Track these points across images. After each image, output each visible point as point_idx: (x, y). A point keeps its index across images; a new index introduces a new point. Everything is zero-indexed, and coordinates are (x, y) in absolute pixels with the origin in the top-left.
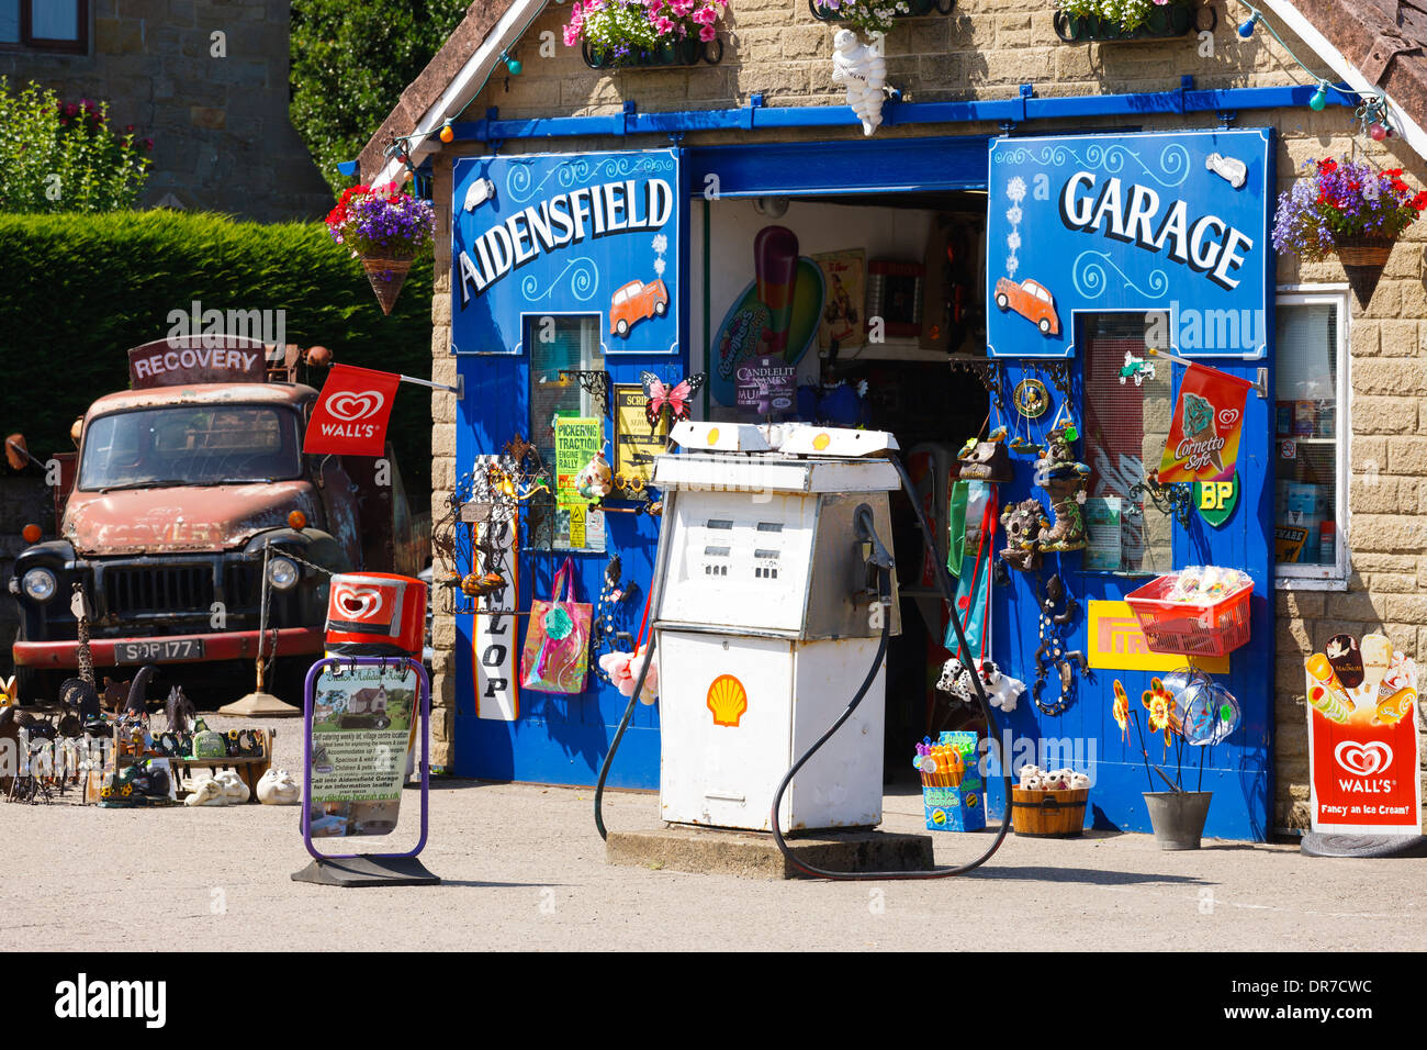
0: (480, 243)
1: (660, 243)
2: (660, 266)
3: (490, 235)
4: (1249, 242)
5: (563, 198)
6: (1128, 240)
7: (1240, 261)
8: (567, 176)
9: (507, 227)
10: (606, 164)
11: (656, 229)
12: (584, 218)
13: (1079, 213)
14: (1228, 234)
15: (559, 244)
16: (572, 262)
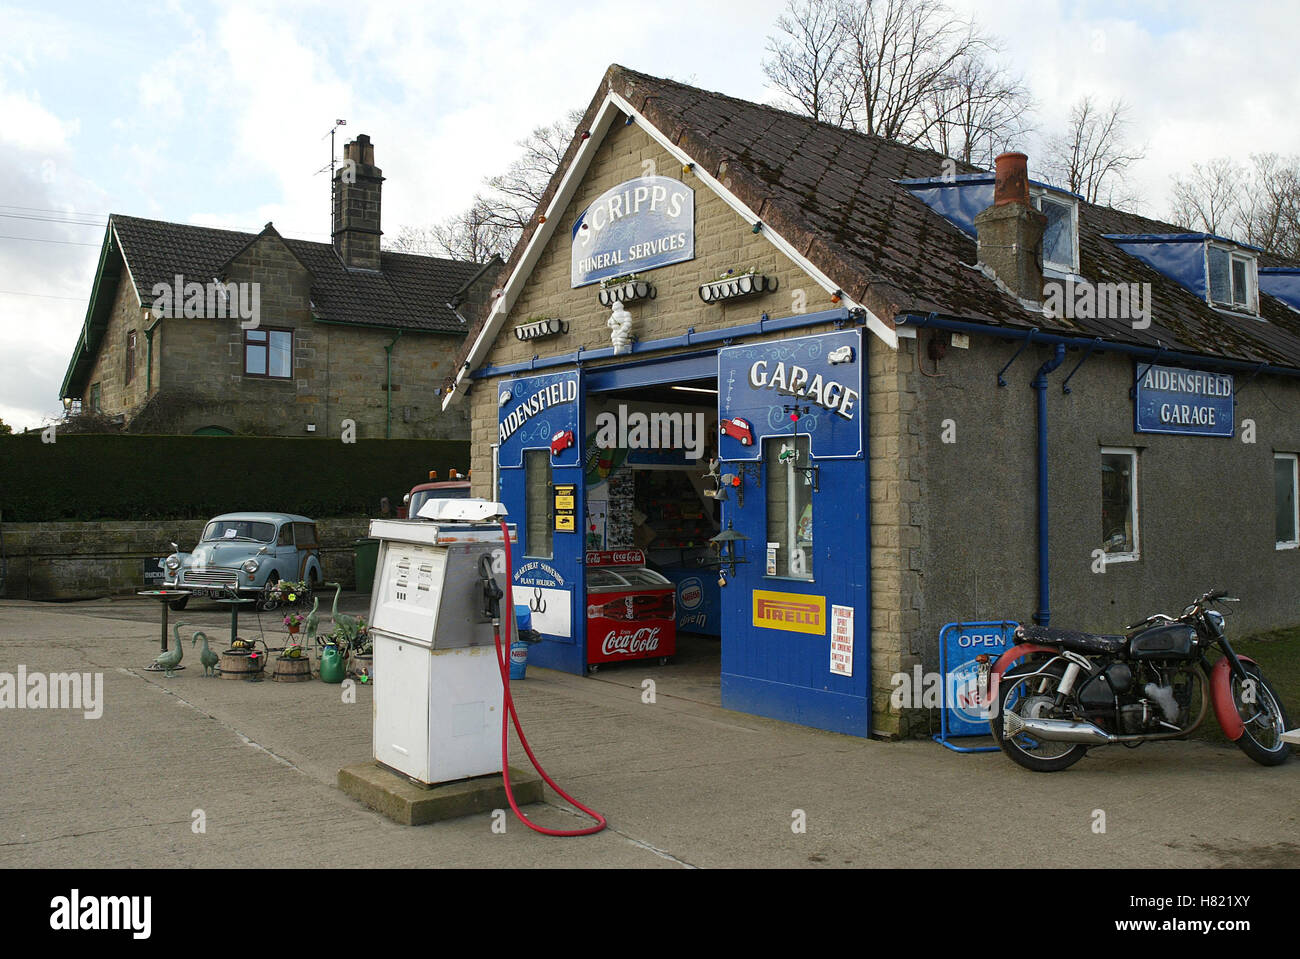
5: (535, 395)
9: (515, 412)
11: (570, 402)
12: (543, 402)
13: (759, 380)
14: (844, 390)
15: (534, 415)
16: (540, 424)
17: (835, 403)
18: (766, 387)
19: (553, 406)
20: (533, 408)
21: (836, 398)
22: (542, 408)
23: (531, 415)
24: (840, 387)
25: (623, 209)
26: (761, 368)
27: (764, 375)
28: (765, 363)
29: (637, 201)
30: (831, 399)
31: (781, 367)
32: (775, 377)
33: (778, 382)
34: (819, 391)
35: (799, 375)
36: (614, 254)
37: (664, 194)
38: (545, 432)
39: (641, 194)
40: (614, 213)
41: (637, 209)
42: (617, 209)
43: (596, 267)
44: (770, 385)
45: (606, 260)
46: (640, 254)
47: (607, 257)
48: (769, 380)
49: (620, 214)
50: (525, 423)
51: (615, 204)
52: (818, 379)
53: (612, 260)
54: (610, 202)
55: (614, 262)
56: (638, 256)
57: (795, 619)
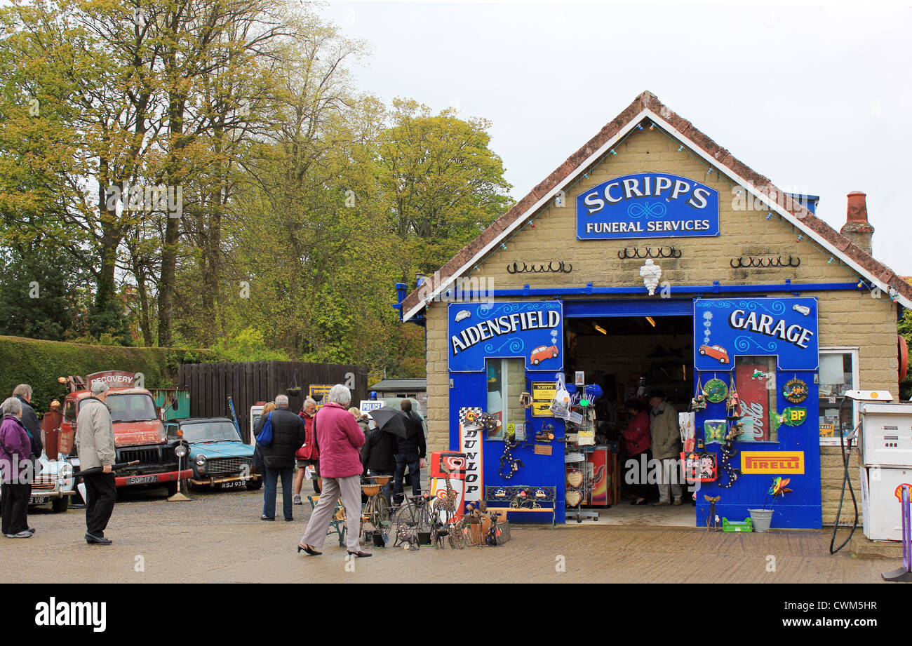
0: (463, 333)
1: (554, 333)
2: (554, 341)
3: (468, 330)
4: (812, 334)
5: (506, 317)
6: (759, 332)
7: (808, 339)
8: (508, 309)
9: (477, 327)
10: (527, 306)
11: (552, 328)
12: (516, 324)
13: (738, 323)
14: (802, 330)
15: (504, 333)
16: (510, 339)
17: (795, 339)
18: (741, 328)
19: (528, 329)
20: (502, 327)
21: (797, 335)
22: (514, 329)
23: (499, 333)
24: (800, 328)
26: (739, 315)
27: (741, 320)
28: (743, 312)
29: (659, 187)
30: (792, 337)
31: (753, 315)
32: (749, 321)
33: (751, 325)
34: (782, 330)
35: (767, 320)
36: (631, 224)
37: (688, 188)
38: (516, 346)
39: (664, 183)
40: (632, 191)
41: (658, 193)
42: (635, 189)
43: (610, 231)
44: (745, 327)
45: (623, 227)
46: (660, 228)
47: (623, 225)
48: (744, 323)
49: (639, 194)
50: (491, 337)
51: (632, 184)
52: (782, 322)
53: (630, 228)
54: (626, 182)
55: (631, 229)
56: (657, 229)
57: (779, 466)
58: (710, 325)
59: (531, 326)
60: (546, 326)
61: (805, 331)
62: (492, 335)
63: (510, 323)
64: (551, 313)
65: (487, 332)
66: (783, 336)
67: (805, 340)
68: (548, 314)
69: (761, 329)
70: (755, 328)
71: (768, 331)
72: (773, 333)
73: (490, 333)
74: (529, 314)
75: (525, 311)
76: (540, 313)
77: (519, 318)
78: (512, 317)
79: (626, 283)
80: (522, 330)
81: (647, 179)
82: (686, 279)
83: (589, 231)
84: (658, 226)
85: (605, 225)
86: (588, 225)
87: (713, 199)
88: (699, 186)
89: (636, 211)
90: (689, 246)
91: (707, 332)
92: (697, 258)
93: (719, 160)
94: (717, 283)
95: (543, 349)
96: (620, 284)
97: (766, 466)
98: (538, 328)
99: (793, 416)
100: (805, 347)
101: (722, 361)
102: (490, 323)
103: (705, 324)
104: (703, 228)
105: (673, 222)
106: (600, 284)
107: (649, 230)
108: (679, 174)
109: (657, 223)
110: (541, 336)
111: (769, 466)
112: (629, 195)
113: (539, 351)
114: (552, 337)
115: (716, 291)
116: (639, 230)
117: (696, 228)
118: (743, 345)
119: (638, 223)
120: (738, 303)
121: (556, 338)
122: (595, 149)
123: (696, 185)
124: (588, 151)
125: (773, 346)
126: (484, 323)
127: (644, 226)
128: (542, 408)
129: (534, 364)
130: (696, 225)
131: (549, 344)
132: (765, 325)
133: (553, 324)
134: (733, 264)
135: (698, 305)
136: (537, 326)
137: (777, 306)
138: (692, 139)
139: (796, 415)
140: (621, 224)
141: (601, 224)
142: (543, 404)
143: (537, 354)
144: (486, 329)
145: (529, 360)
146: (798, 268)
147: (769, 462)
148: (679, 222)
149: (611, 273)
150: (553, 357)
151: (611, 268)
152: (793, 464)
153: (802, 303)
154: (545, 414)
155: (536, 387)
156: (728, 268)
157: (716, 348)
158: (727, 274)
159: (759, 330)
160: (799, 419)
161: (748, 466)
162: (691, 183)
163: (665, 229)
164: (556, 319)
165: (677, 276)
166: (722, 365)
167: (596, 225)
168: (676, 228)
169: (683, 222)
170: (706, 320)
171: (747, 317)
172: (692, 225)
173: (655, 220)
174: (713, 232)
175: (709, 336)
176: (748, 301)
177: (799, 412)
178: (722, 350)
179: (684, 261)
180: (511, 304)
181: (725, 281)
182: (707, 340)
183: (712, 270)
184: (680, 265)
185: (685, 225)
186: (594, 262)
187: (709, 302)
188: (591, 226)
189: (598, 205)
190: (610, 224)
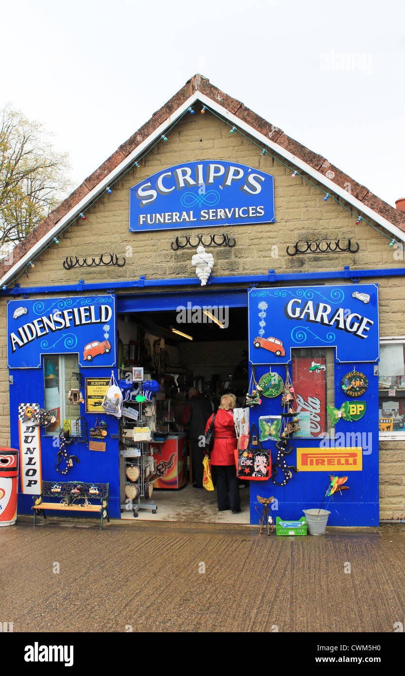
0: (21, 330)
1: (107, 328)
2: (106, 336)
3: (25, 327)
4: (372, 323)
5: (60, 313)
6: (317, 323)
7: (368, 329)
8: (62, 305)
9: (33, 324)
10: (80, 301)
11: (104, 323)
12: (70, 320)
13: (294, 313)
14: (362, 319)
15: (58, 329)
16: (65, 335)
17: (355, 329)
18: (298, 318)
19: (81, 324)
20: (57, 323)
21: (356, 325)
22: (68, 325)
23: (54, 329)
24: (360, 317)
25: (194, 176)
26: (296, 305)
27: (298, 310)
28: (300, 301)
29: (212, 175)
30: (351, 327)
31: (310, 304)
32: (306, 310)
33: (308, 314)
34: (341, 319)
35: (325, 309)
36: (184, 213)
37: (242, 173)
38: (70, 342)
39: (217, 170)
40: (185, 180)
41: (211, 180)
42: (188, 177)
43: (162, 221)
44: (302, 317)
45: (176, 217)
46: (213, 216)
47: (176, 215)
48: (301, 313)
49: (192, 182)
50: (47, 334)
51: (184, 173)
52: (341, 311)
53: (183, 217)
54: (179, 171)
55: (184, 219)
56: (211, 218)
57: (336, 463)
58: (265, 316)
59: (84, 322)
60: (99, 321)
61: (365, 320)
62: (48, 331)
63: (64, 319)
64: (103, 307)
65: (43, 328)
66: (341, 326)
67: (365, 330)
68: (100, 308)
69: (318, 319)
70: (312, 318)
71: (326, 321)
72: (332, 323)
73: (45, 329)
74: (82, 309)
75: (78, 306)
76: (92, 308)
77: (72, 313)
78: (66, 312)
79: (180, 275)
80: (75, 326)
81: (200, 167)
82: (241, 269)
83: (141, 223)
84: (211, 214)
85: (158, 215)
86: (141, 216)
87: (268, 184)
88: (253, 172)
89: (189, 200)
90: (243, 235)
91: (262, 324)
92: (252, 247)
93: (272, 139)
94: (273, 272)
95: (95, 344)
96: (173, 276)
97: (323, 463)
98: (91, 323)
99: (351, 410)
100: (365, 337)
101: (278, 353)
102: (45, 319)
103: (260, 315)
104: (258, 215)
105: (227, 210)
106: (153, 277)
107: (202, 219)
108: (233, 161)
109: (211, 211)
110: (93, 331)
111: (326, 463)
112: (182, 184)
113: (92, 347)
114: (105, 332)
115: (273, 281)
116: (192, 219)
117: (251, 215)
118: (300, 336)
119: (191, 212)
120: (294, 291)
121: (108, 333)
122: (145, 136)
123: (250, 170)
124: (139, 138)
125: (331, 337)
126: (40, 319)
127: (197, 215)
128: (96, 404)
129: (87, 360)
130: (251, 212)
131: (102, 339)
132: (323, 315)
133: (106, 319)
134: (289, 252)
135: (253, 295)
136: (89, 322)
137: (335, 294)
138: (244, 119)
139: (355, 409)
140: (174, 214)
141: (154, 215)
142: (97, 400)
143: (90, 350)
144: (42, 325)
145: (82, 356)
146: (357, 254)
147: (326, 459)
148: (233, 209)
149: (165, 265)
150: (105, 353)
151: (163, 259)
152: (351, 460)
153: (362, 290)
154: (98, 410)
155: (89, 384)
156: (284, 256)
157: (271, 340)
158: (283, 263)
159: (316, 320)
160: (358, 413)
161: (304, 463)
162: (245, 169)
163: (219, 217)
164: (109, 313)
165: (232, 266)
166: (277, 358)
167: (149, 216)
168: (230, 216)
169: (237, 209)
170: (261, 311)
171: (303, 306)
172: (246, 212)
173: (208, 208)
174: (268, 219)
175: (264, 328)
176: (305, 289)
177: (359, 406)
178: (278, 342)
179: (238, 250)
180: (65, 300)
181: (281, 270)
182: (262, 332)
183: (267, 259)
184: (235, 254)
185: (239, 212)
186: (148, 254)
187: (264, 291)
188: (143, 217)
189: (152, 196)
190: (163, 214)
